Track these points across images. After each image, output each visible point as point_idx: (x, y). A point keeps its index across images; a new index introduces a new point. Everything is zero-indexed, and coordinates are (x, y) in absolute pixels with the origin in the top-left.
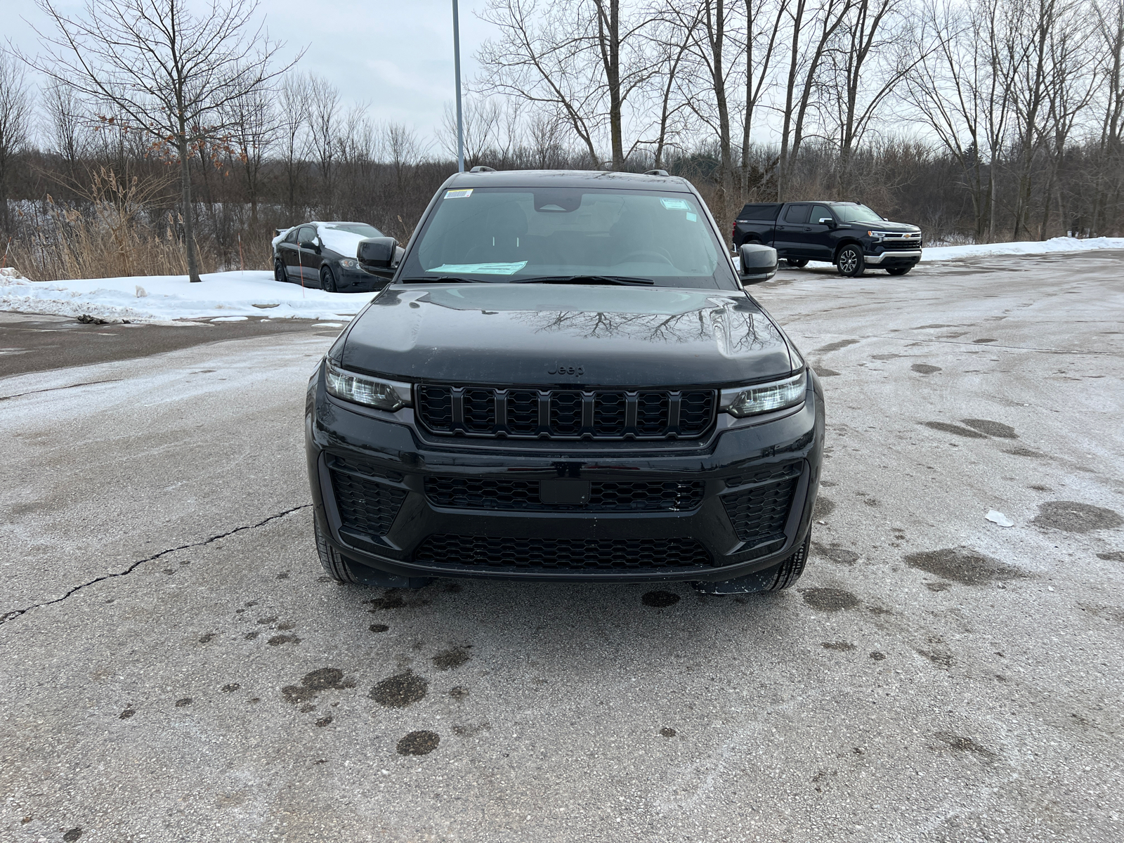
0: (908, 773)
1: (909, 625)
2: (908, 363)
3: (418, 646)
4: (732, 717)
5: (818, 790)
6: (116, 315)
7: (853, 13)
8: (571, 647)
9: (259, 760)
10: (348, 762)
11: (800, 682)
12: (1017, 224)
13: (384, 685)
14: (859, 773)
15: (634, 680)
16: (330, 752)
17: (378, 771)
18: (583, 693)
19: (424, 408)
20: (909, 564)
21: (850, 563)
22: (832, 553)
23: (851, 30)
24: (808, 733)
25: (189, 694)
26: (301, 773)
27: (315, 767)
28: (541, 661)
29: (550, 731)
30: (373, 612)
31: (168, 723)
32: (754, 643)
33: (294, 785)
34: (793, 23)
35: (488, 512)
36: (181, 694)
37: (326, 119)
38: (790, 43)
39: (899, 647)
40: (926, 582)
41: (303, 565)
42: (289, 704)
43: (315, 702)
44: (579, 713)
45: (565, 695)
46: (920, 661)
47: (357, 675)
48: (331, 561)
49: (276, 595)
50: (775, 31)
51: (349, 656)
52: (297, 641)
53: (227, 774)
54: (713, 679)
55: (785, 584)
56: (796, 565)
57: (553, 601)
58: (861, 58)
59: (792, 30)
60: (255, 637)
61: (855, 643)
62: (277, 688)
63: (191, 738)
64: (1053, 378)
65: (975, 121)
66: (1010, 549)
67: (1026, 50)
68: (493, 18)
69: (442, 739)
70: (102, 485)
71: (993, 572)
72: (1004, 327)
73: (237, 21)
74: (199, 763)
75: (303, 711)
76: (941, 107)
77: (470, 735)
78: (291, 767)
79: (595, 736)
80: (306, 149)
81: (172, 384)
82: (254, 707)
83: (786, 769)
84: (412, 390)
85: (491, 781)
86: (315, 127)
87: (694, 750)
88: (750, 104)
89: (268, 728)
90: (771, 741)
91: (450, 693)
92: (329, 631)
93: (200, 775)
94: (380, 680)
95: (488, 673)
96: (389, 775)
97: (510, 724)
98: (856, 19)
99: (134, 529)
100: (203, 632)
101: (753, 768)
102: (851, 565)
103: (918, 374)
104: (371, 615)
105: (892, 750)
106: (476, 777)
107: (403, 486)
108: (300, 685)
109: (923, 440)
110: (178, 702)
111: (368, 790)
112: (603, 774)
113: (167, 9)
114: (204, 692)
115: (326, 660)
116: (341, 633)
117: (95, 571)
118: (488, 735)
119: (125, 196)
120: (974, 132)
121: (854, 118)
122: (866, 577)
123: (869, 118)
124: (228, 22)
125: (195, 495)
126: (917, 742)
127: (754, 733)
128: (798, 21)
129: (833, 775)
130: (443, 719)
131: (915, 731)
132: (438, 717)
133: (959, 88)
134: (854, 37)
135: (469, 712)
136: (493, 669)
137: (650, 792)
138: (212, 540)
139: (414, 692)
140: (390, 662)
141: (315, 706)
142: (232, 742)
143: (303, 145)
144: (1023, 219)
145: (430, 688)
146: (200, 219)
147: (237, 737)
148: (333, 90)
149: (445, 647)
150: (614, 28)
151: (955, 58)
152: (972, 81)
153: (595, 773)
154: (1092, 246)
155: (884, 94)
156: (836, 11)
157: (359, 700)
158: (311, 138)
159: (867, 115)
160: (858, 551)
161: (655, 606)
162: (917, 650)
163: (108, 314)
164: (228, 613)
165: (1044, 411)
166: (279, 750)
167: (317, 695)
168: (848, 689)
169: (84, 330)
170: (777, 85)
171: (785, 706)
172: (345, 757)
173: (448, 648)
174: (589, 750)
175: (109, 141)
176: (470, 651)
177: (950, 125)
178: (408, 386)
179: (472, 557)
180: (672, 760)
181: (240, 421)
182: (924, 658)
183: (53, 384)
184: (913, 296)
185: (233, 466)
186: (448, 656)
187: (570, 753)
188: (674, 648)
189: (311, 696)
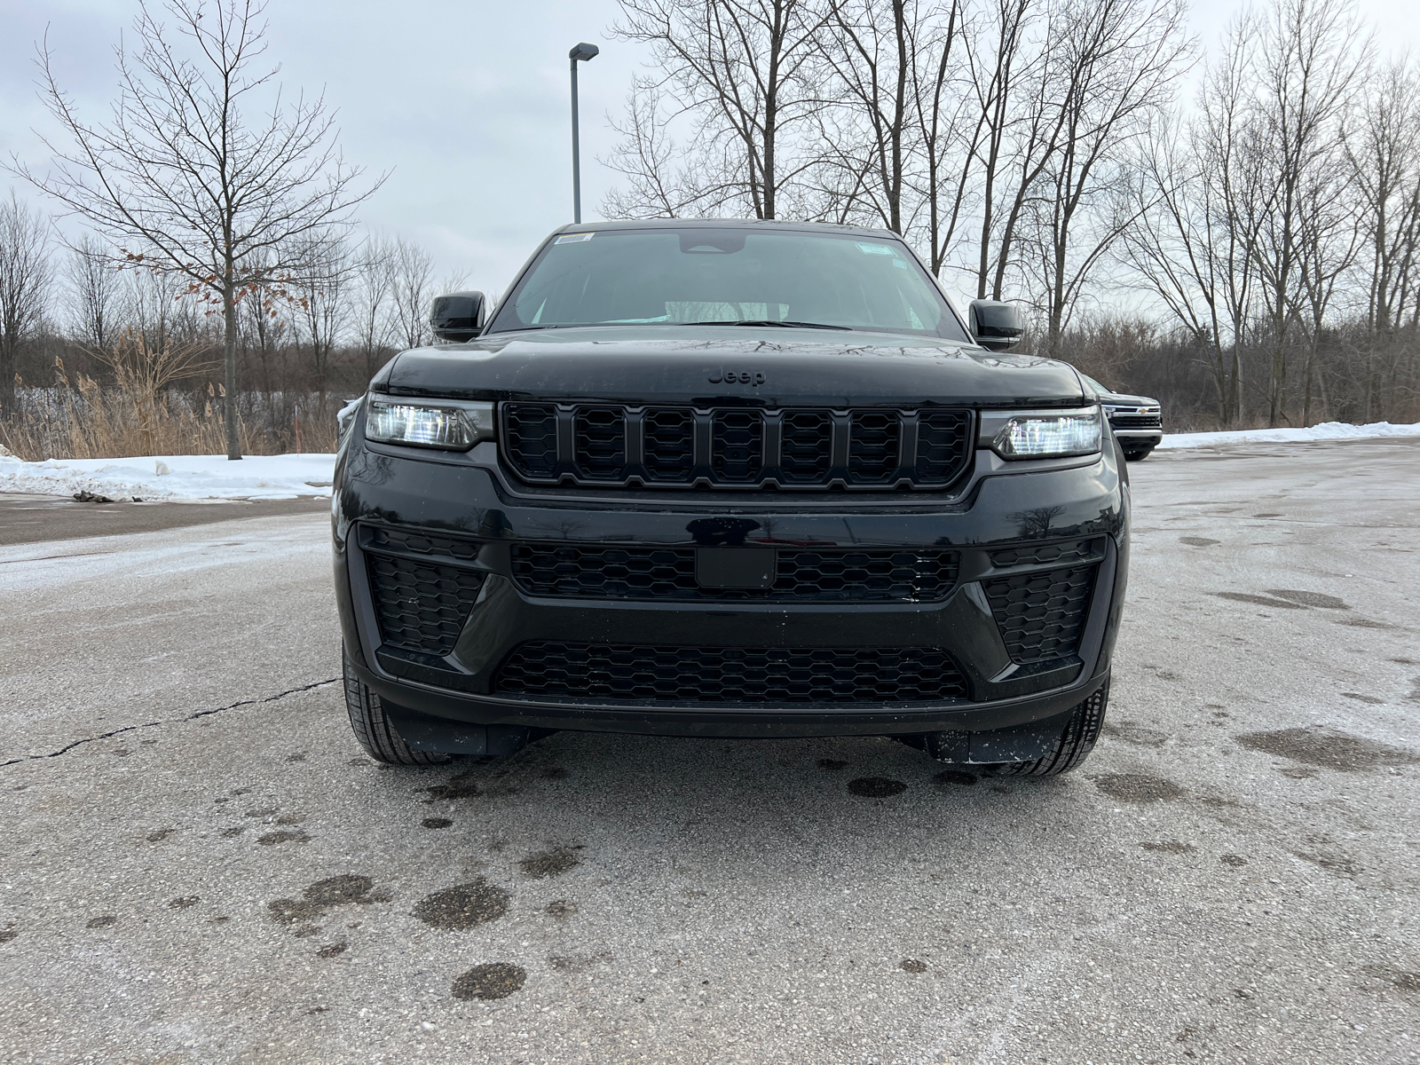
0: (1337, 1027)
1: (1271, 821)
2: (1175, 536)
3: (497, 846)
4: (1017, 944)
5: (1190, 1054)
6: (126, 493)
7: (1057, 158)
8: (742, 847)
9: (211, 1006)
10: (364, 1010)
11: (1117, 894)
12: (1273, 410)
13: (439, 898)
14: (1254, 1028)
15: (847, 892)
16: (336, 996)
17: (416, 1024)
18: (765, 911)
19: (513, 440)
20: (1246, 746)
21: (1156, 745)
22: (1126, 732)
23: (1055, 178)
24: (1151, 968)
25: (114, 910)
26: (280, 1028)
27: (306, 1018)
28: (695, 867)
29: (713, 963)
30: (429, 802)
31: (68, 950)
32: (1033, 844)
33: (266, 1047)
34: (985, 168)
35: (612, 603)
36: (98, 910)
37: (415, 291)
38: (983, 192)
39: (1264, 848)
40: (1279, 767)
41: (330, 744)
42: (277, 925)
43: (322, 922)
44: (761, 939)
45: (735, 912)
46: (1304, 867)
47: (396, 885)
48: (367, 721)
49: (282, 780)
50: (965, 177)
51: (385, 860)
52: (305, 839)
53: (151, 1029)
54: (976, 891)
55: (1070, 759)
56: (1089, 726)
57: (711, 789)
58: (1069, 211)
59: (985, 177)
60: (238, 834)
61: (1193, 843)
62: (262, 903)
63: (100, 973)
64: (1374, 550)
65: (1212, 287)
66: (1390, 728)
67: (1268, 205)
68: (620, 165)
69: (530, 976)
70: (52, 656)
71: (1375, 756)
72: (1286, 504)
73: (305, 141)
74: (106, 1012)
75: (299, 935)
76: (1168, 271)
77: (579, 970)
78: (263, 1018)
79: (789, 972)
80: (389, 326)
81: (182, 556)
82: (218, 929)
83: (1127, 1022)
84: (495, 411)
85: (614, 1040)
86: (401, 300)
87: (961, 992)
88: (937, 262)
89: (234, 959)
90: (1091, 979)
91: (546, 909)
92: (358, 826)
93: (104, 1029)
94: (433, 892)
95: (609, 883)
96: (435, 1031)
97: (645, 954)
98: (1061, 167)
99: (84, 704)
100: (157, 828)
101: (1069, 1022)
102: (1158, 747)
103: (1190, 546)
104: (426, 806)
105: (1300, 993)
106: (588, 1033)
107: (479, 564)
108: (300, 898)
109: (1218, 611)
110: (92, 921)
111: (396, 1055)
112: (809, 1028)
113: (217, 123)
114: (137, 909)
115: (349, 865)
116: (377, 829)
117: (10, 752)
118: (608, 969)
119: (154, 362)
121: (1064, 282)
122: (1185, 761)
123: (1083, 281)
124: (293, 141)
125: (185, 666)
126: (1339, 982)
127: (1059, 968)
128: (990, 168)
129: (1211, 1031)
130: (532, 946)
131: (1328, 965)
132: (525, 944)
133: (1189, 248)
134: (1059, 187)
135: (577, 937)
136: (617, 877)
137: (894, 1057)
138: (197, 716)
139: (486, 908)
140: (451, 867)
141: (321, 928)
142: (169, 979)
143: (386, 321)
144: (1279, 404)
145: (514, 903)
146: (255, 409)
147: (180, 972)
148: (425, 257)
149: (540, 847)
150: (769, 171)
151: (1182, 213)
152: (1205, 242)
153: (795, 1027)
154: (1372, 432)
155: (1099, 252)
156: (1037, 155)
157: (398, 919)
158: (396, 314)
159: (1080, 278)
160: (1165, 730)
161: (869, 796)
162: (1295, 853)
163: (115, 492)
164: (202, 802)
165: (1375, 581)
166: (247, 993)
167: (326, 911)
168: (1200, 905)
169: (79, 508)
170: (968, 241)
171: (1101, 928)
172: (361, 1003)
173: (545, 849)
174: (782, 993)
175: (147, 316)
176: (581, 852)
177: (1181, 292)
178: (489, 406)
179: (586, 683)
180: (926, 1008)
181: (266, 591)
182: (1309, 863)
183: (20, 556)
184: (1159, 478)
185: (246, 636)
186: (545, 859)
187: (749, 997)
188: (906, 849)
189: (316, 913)
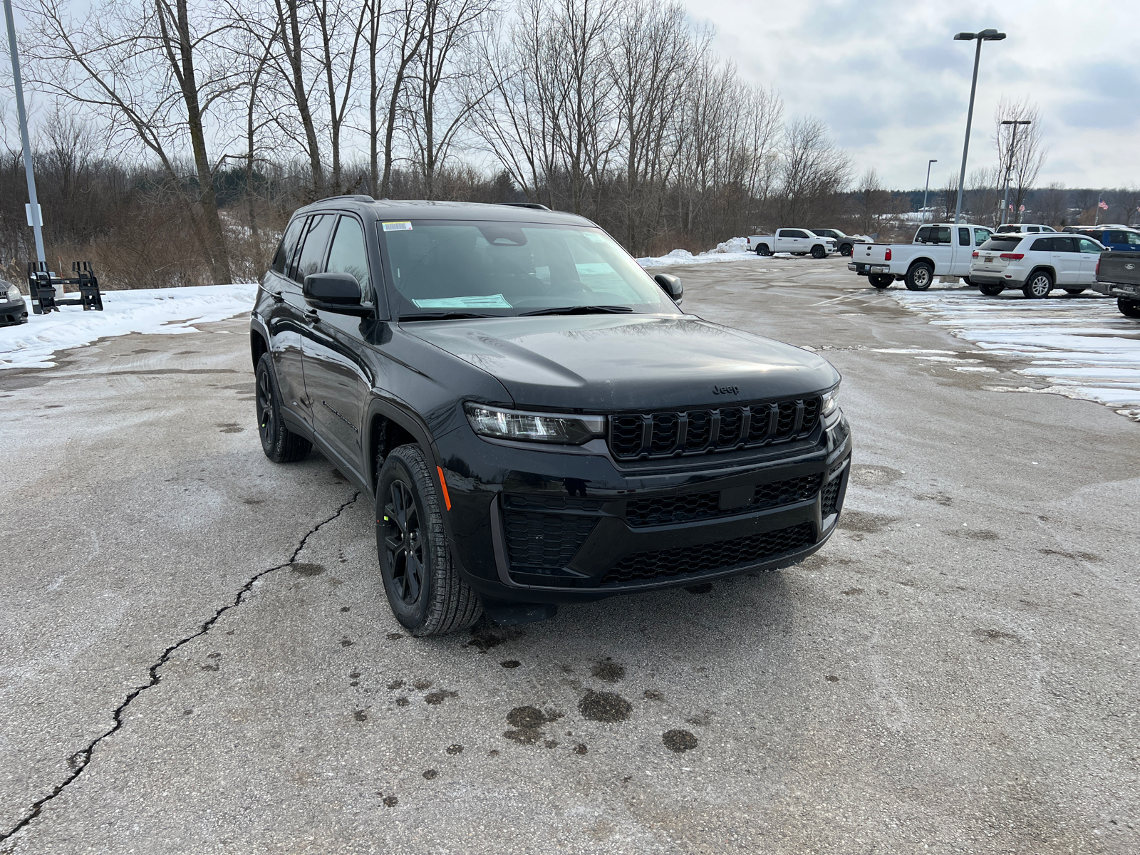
10: (647, 772)
13: (586, 707)
16: (622, 770)
19: (616, 437)
25: (424, 766)
30: (484, 652)
34: (369, 46)
35: (678, 526)
36: (415, 768)
38: (368, 65)
40: (846, 535)
42: (529, 746)
43: (549, 738)
47: (551, 706)
50: (354, 52)
52: (453, 694)
54: (810, 635)
58: (433, 88)
59: (369, 54)
60: (407, 702)
62: (498, 737)
65: (532, 152)
66: (864, 503)
69: (692, 732)
75: (550, 747)
76: (502, 137)
77: (708, 723)
84: (604, 422)
88: (336, 124)
91: (646, 697)
93: (544, 823)
96: (694, 770)
97: (724, 706)
104: (487, 656)
110: (424, 776)
114: (436, 761)
115: (506, 702)
118: (719, 719)
120: (532, 163)
121: (434, 143)
123: (449, 144)
128: (373, 45)
130: (670, 718)
132: (665, 717)
133: (515, 122)
135: (682, 707)
136: (653, 670)
139: (618, 705)
140: (562, 687)
141: (554, 740)
145: (627, 699)
149: (589, 664)
150: (183, 25)
152: (525, 116)
153: (826, 720)
157: (583, 724)
159: (446, 142)
167: (541, 731)
170: (359, 106)
173: (593, 664)
177: (512, 155)
178: (601, 419)
179: (654, 571)
186: (603, 670)
189: (538, 734)
